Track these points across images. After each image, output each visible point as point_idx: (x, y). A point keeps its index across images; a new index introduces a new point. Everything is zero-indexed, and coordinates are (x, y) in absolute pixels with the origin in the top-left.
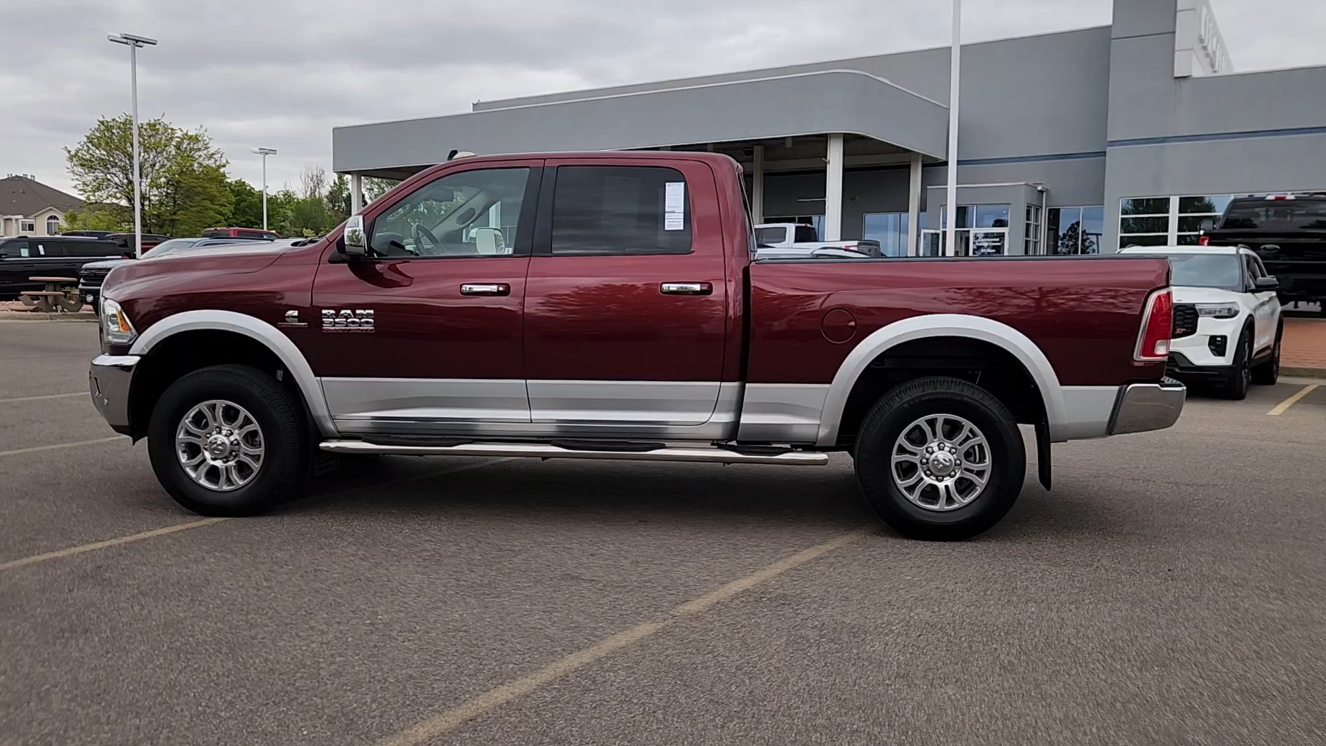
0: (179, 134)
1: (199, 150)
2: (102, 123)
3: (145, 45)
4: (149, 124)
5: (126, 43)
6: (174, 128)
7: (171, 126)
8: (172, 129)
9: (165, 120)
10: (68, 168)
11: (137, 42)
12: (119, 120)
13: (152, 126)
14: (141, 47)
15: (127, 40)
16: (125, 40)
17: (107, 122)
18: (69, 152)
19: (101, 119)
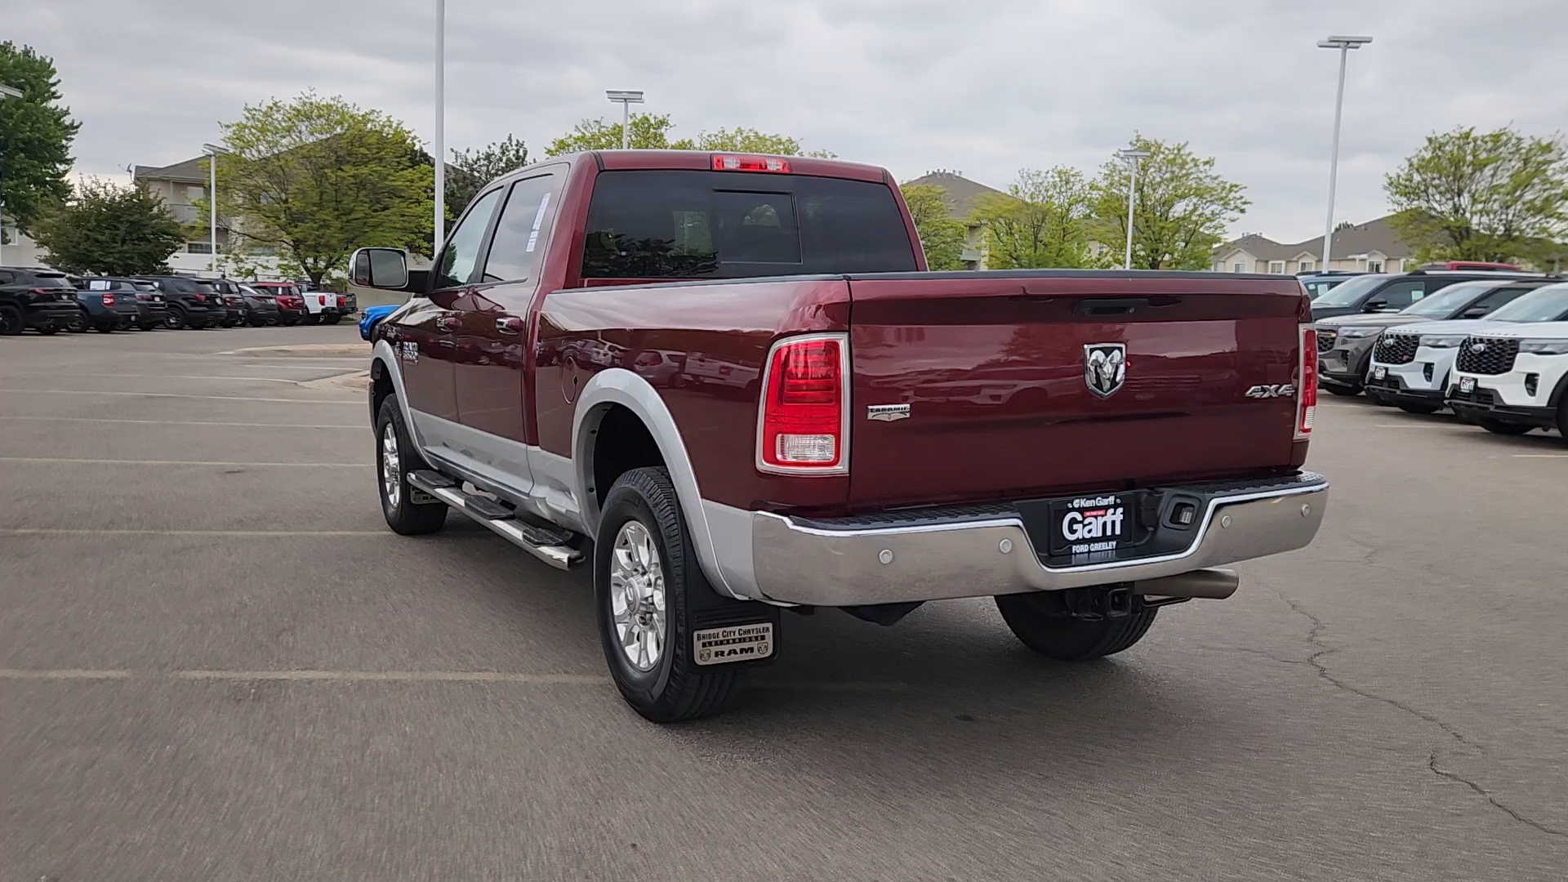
0: (1526, 144)
1: (1551, 162)
2: (1430, 140)
3: (1363, 44)
4: (1491, 135)
5: (1338, 47)
6: (1522, 137)
7: (1518, 135)
8: (1519, 139)
9: (1513, 129)
10: (1388, 198)
11: (1349, 43)
12: (1452, 134)
13: (1496, 138)
14: (1357, 48)
15: (1335, 42)
16: (1336, 44)
17: (1436, 138)
18: (1390, 178)
19: (1431, 135)
